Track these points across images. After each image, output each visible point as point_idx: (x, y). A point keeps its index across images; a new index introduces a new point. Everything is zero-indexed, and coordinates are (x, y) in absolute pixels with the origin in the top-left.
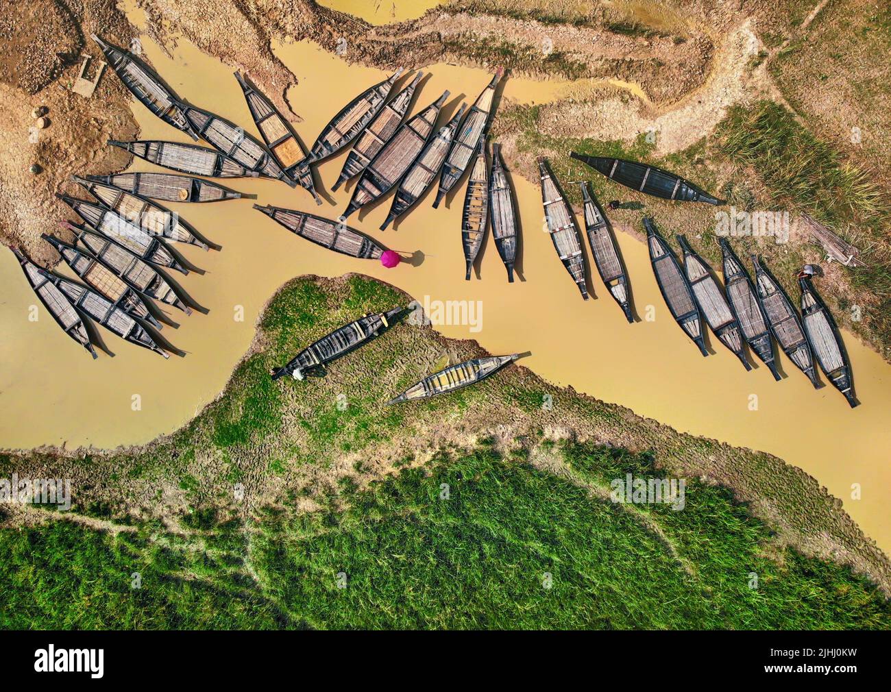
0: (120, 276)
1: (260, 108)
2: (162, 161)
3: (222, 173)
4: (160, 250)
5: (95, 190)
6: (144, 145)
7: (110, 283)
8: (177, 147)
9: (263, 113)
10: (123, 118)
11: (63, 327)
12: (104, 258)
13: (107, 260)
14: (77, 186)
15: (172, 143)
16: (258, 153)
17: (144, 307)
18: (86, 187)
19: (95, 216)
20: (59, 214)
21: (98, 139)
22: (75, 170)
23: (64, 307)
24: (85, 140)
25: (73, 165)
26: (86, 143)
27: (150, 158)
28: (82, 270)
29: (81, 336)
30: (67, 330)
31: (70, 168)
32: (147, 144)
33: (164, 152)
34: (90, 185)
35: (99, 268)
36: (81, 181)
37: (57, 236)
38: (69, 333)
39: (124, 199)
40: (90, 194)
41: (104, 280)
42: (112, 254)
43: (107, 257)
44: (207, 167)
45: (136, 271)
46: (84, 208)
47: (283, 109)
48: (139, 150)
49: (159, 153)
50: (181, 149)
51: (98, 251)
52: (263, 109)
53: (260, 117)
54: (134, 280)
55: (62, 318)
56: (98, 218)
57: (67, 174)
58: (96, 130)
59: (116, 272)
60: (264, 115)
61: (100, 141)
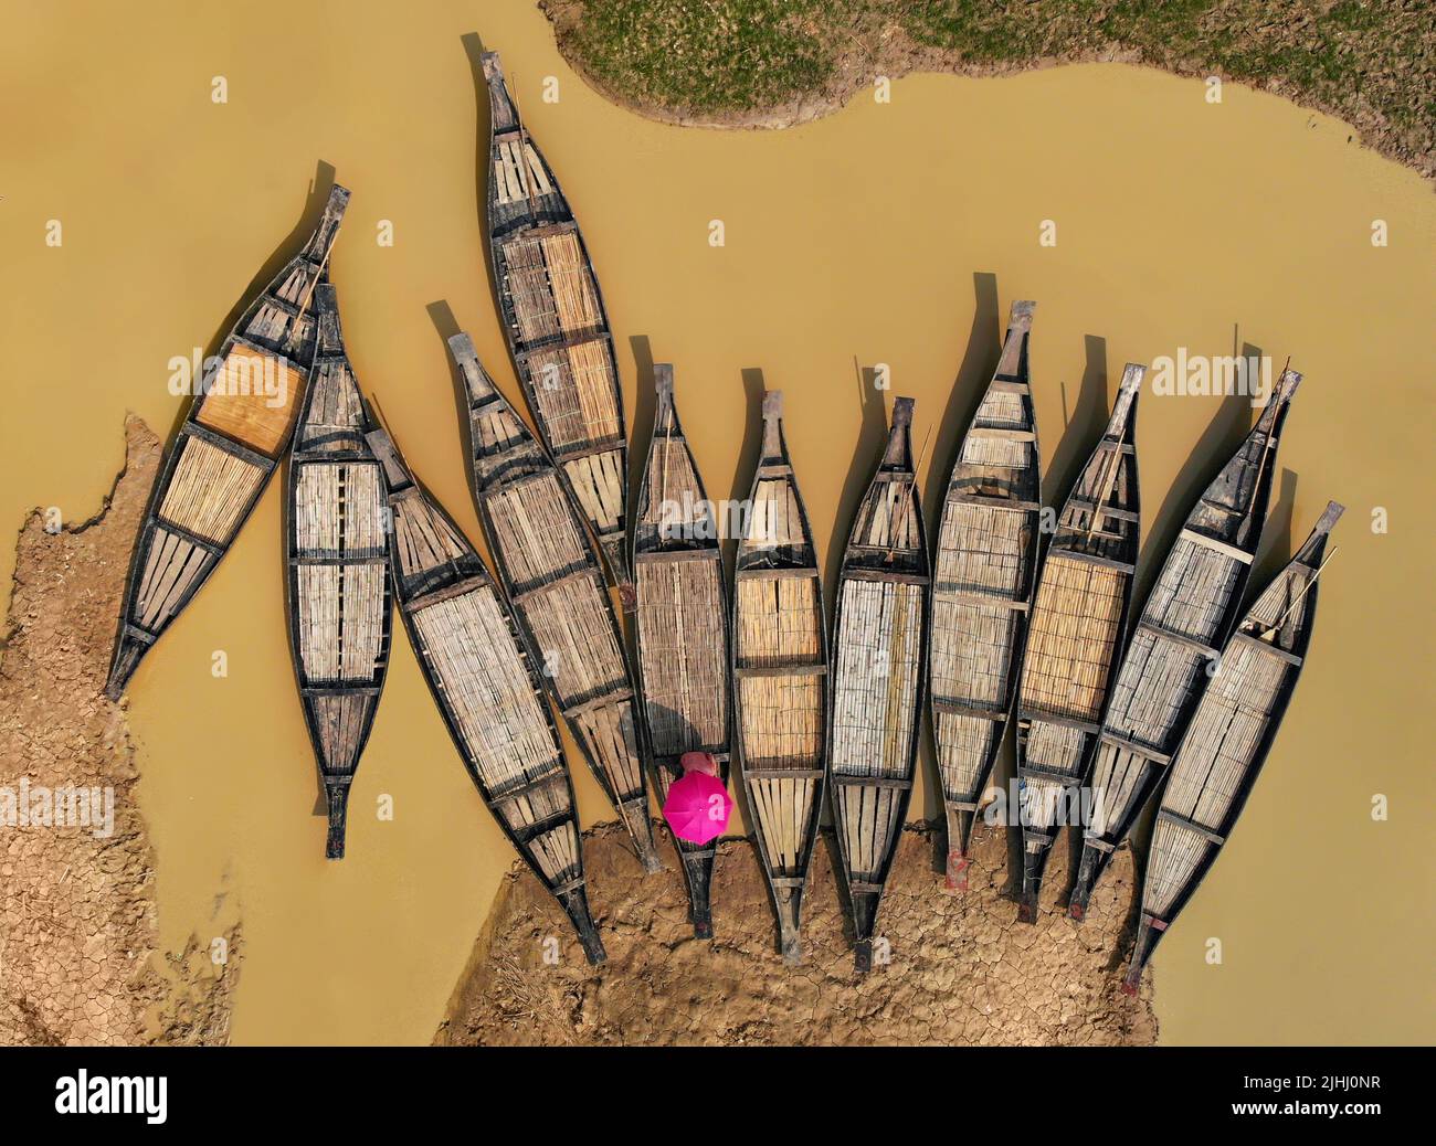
0: (1024, 607)
1: (173, 572)
2: (547, 758)
3: (457, 554)
4: (873, 540)
5: (790, 862)
6: (535, 846)
7: (1067, 626)
8: (474, 744)
9: (182, 556)
10: (515, 941)
11: (1291, 676)
12: (994, 698)
13: (996, 683)
14: (814, 926)
15: (472, 768)
16: (317, 482)
17: (1090, 473)
18: (796, 892)
19: (868, 807)
20: (939, 921)
21: (626, 968)
22: (770, 969)
23: (1224, 714)
24: (657, 1004)
25: (758, 986)
26: (664, 992)
27: (562, 801)
28: (1074, 737)
29: (1288, 603)
30: (1295, 660)
31: (777, 988)
32: (522, 840)
33: (515, 771)
34: (782, 884)
35: (1035, 687)
36: (787, 923)
37: (1001, 879)
38: (1300, 645)
39: (768, 752)
40: (811, 871)
41: (1066, 649)
42: (967, 676)
43: (985, 684)
44: (471, 613)
45: (979, 570)
46: (862, 854)
47: (136, 493)
48: (559, 850)
49: (529, 783)
50: (470, 726)
51: (984, 725)
52: (170, 560)
53: (199, 553)
54: (1012, 562)
55: (1263, 700)
56: (870, 791)
57: (801, 982)
58: (605, 992)
59: (1020, 629)
60: (185, 546)
61: (630, 957)
